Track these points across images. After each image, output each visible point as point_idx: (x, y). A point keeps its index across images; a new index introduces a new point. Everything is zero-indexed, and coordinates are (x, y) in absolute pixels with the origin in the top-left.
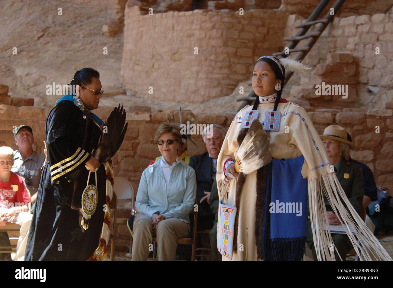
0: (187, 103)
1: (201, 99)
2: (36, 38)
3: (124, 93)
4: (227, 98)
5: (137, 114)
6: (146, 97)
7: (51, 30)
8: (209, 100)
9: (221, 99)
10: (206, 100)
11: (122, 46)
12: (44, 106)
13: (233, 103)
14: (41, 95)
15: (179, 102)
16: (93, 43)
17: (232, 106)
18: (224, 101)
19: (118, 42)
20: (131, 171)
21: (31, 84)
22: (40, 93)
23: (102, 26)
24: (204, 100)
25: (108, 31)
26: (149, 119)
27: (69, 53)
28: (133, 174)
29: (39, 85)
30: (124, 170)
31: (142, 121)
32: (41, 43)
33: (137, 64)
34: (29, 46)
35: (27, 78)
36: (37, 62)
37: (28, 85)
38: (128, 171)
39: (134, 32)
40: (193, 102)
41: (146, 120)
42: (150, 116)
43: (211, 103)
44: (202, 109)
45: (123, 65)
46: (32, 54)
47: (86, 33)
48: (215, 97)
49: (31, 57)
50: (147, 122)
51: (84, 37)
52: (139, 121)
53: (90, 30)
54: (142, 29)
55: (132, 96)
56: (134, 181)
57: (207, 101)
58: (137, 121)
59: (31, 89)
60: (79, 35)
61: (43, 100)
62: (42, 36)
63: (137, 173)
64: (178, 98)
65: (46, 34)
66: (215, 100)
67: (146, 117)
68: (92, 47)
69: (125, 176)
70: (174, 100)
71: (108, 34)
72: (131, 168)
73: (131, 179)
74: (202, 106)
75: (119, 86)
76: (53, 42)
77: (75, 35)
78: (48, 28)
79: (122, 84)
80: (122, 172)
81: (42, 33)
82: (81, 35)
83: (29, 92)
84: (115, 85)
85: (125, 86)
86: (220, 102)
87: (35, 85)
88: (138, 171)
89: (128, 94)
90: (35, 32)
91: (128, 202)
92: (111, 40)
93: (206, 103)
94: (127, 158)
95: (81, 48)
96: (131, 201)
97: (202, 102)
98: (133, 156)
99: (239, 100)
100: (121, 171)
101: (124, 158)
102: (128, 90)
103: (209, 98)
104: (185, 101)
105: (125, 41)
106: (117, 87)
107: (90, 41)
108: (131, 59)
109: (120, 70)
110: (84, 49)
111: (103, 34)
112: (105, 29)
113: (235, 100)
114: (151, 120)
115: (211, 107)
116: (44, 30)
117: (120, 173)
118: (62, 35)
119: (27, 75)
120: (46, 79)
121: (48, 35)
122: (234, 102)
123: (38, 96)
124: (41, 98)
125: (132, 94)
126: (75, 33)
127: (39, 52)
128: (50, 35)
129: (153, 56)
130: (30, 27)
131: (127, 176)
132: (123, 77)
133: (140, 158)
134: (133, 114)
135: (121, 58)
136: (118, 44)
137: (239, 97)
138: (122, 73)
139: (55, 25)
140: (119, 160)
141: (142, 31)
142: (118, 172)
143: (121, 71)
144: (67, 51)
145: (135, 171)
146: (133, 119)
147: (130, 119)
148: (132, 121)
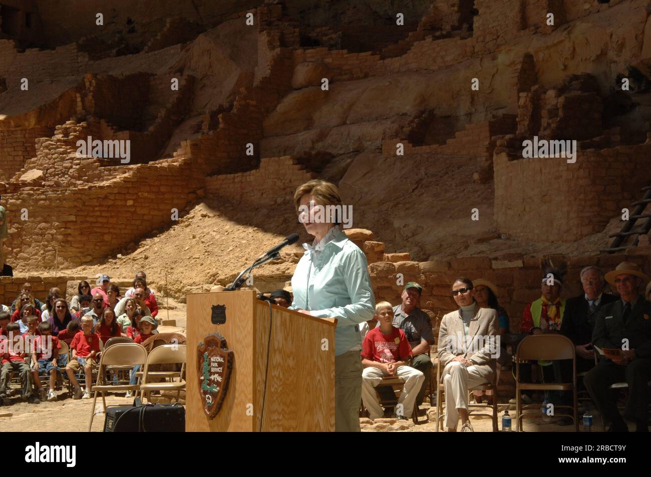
1: (573, 238)
2: (411, 190)
3: (499, 237)
5: (510, 261)
7: (424, 182)
9: (593, 236)
11: (493, 192)
12: (423, 255)
14: (420, 244)
16: (465, 191)
19: (490, 189)
21: (410, 235)
22: (419, 243)
23: (472, 174)
25: (479, 178)
26: (522, 266)
27: (444, 202)
29: (417, 234)
31: (515, 268)
32: (416, 195)
33: (509, 209)
34: (405, 198)
35: (405, 229)
36: (413, 213)
37: (407, 236)
39: (503, 178)
41: (520, 266)
42: (523, 262)
45: (495, 210)
46: (408, 206)
47: (458, 182)
49: (407, 209)
50: (520, 268)
51: (456, 186)
52: (512, 268)
53: (461, 179)
54: (511, 175)
58: (510, 268)
59: (410, 240)
60: (451, 185)
61: (422, 250)
62: (416, 188)
64: (552, 238)
65: (420, 186)
67: (519, 263)
68: (465, 195)
70: (547, 241)
71: (479, 182)
74: (575, 245)
75: (494, 230)
76: (427, 193)
77: (447, 184)
78: (421, 180)
79: (496, 228)
81: (416, 186)
82: (454, 184)
83: (408, 242)
84: (489, 230)
85: (499, 230)
87: (413, 235)
89: (502, 237)
90: (409, 184)
92: (482, 186)
95: (455, 196)
97: (575, 241)
102: (502, 234)
104: (558, 241)
105: (495, 186)
106: (492, 231)
107: (463, 189)
108: (503, 203)
109: (493, 215)
110: (457, 197)
111: (474, 182)
112: (476, 176)
114: (524, 266)
116: (418, 183)
118: (435, 186)
119: (405, 226)
120: (423, 229)
121: (422, 186)
123: (416, 246)
124: (420, 247)
125: (507, 238)
126: (447, 183)
127: (415, 204)
128: (423, 186)
129: (524, 200)
130: (404, 180)
132: (497, 222)
134: (506, 262)
135: (493, 203)
136: (490, 190)
138: (495, 217)
139: (428, 177)
141: (511, 177)
143: (495, 215)
144: (441, 200)
146: (507, 266)
147: (504, 266)
148: (506, 268)
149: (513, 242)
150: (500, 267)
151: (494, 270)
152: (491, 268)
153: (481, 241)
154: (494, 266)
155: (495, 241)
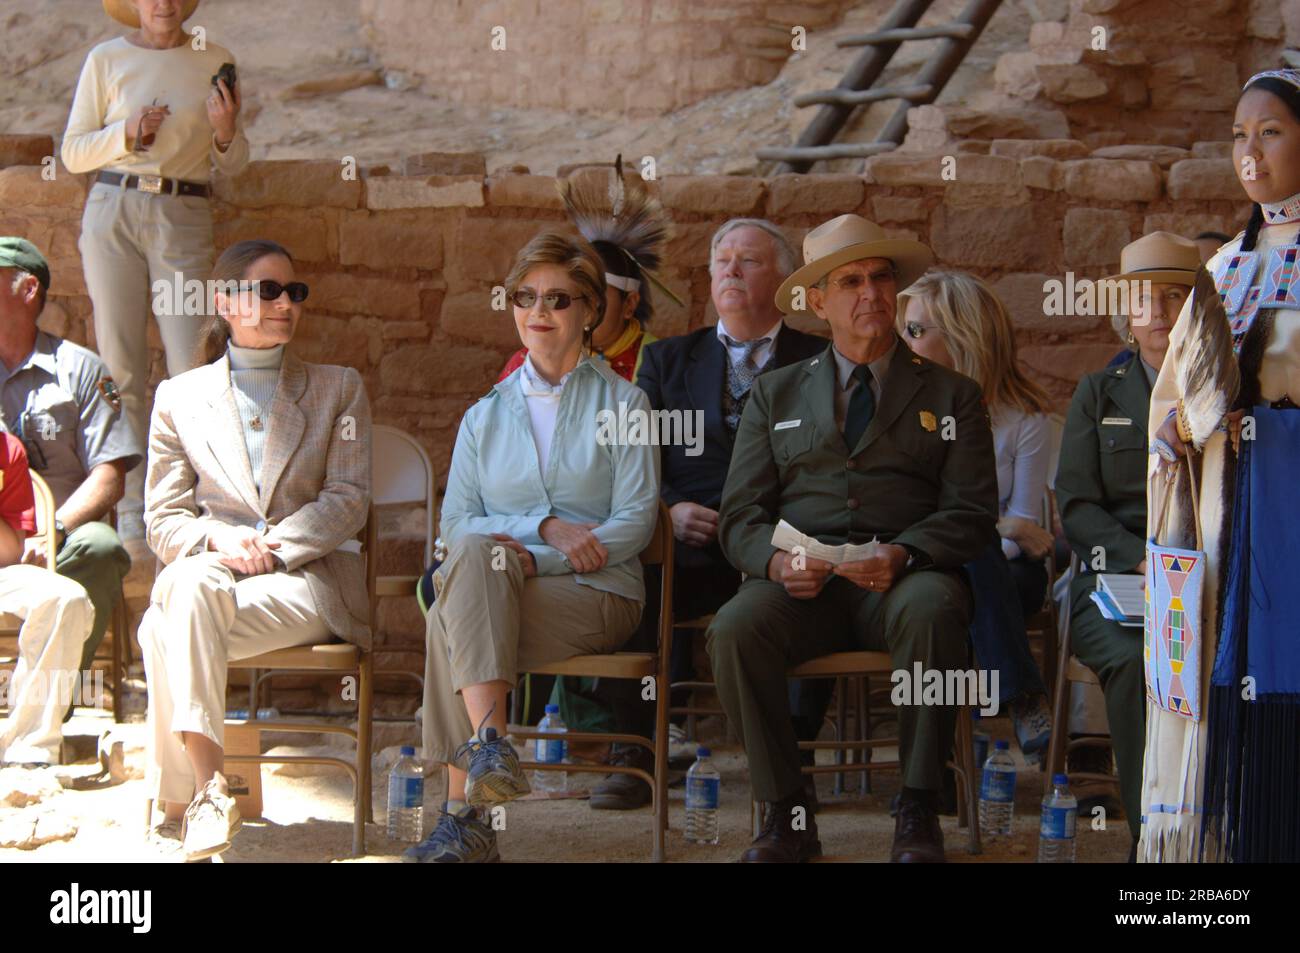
1: (664, 103)
3: (378, 82)
6: (458, 95)
8: (693, 103)
10: (680, 104)
24: (674, 102)
26: (480, 202)
29: (59, 57)
31: (456, 209)
37: (21, 60)
41: (471, 205)
42: (485, 189)
43: (701, 115)
50: (473, 212)
52: (442, 209)
55: (408, 90)
57: (685, 106)
58: (435, 209)
59: (32, 74)
67: (468, 193)
74: (668, 126)
75: (358, 53)
79: (368, 46)
83: (25, 84)
84: (341, 53)
85: (377, 54)
87: (46, 57)
89: (391, 82)
93: (683, 115)
97: (668, 112)
102: (392, 67)
103: (694, 95)
106: (351, 57)
114: (487, 203)
115: (700, 131)
120: (83, 35)
123: (56, 100)
125: (409, 85)
134: (422, 185)
146: (423, 202)
147: (410, 202)
148: (419, 209)
149: (432, 104)
150: (398, 204)
151: (372, 213)
152: (361, 205)
153: (309, 92)
154: (373, 202)
155: (363, 95)
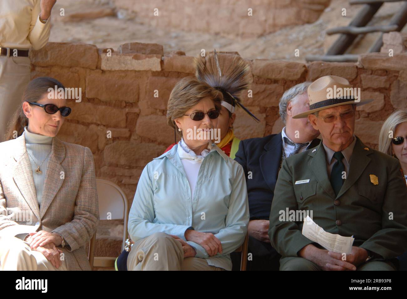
0: (231, 36)
1: (259, 31)
3: (114, 14)
4: (309, 28)
5: (136, 58)
6: (154, 23)
8: (274, 32)
9: (297, 29)
10: (268, 31)
13: (319, 38)
15: (217, 34)
17: (318, 45)
18: (302, 34)
20: (123, 167)
24: (265, 31)
26: (159, 69)
28: (127, 172)
30: (110, 165)
31: (146, 72)
38: (117, 166)
40: (243, 35)
41: (154, 70)
42: (162, 62)
43: (278, 37)
44: (261, 48)
48: (285, 26)
50: (155, 74)
52: (139, 71)
56: (129, 185)
57: (270, 33)
58: (135, 71)
63: (134, 171)
64: (215, 27)
66: (284, 31)
67: (153, 64)
69: (111, 176)
70: (207, 30)
72: (123, 161)
73: (123, 182)
74: (261, 43)
80: (106, 167)
85: (114, 1)
86: (294, 35)
88: (137, 167)
89: (119, 16)
91: (117, 225)
93: (269, 37)
94: (115, 143)
96: (123, 224)
97: (261, 36)
98: (128, 139)
99: (330, 34)
100: (105, 165)
101: (112, 142)
102: (120, 9)
103: (275, 27)
104: (228, 33)
113: (324, 33)
114: (162, 70)
115: (277, 46)
117: (102, 170)
122: (321, 36)
125: (128, 18)
131: (115, 175)
133: (141, 142)
134: (129, 58)
137: (331, 27)
140: (101, 146)
142: (99, 168)
145: (130, 167)
146: (130, 67)
147: (123, 67)
148: (127, 71)
149: (140, 27)
150: (117, 68)
151: (103, 72)
152: (98, 67)
154: (104, 66)
